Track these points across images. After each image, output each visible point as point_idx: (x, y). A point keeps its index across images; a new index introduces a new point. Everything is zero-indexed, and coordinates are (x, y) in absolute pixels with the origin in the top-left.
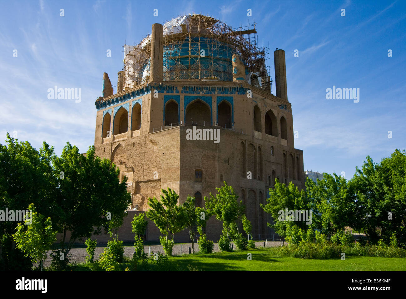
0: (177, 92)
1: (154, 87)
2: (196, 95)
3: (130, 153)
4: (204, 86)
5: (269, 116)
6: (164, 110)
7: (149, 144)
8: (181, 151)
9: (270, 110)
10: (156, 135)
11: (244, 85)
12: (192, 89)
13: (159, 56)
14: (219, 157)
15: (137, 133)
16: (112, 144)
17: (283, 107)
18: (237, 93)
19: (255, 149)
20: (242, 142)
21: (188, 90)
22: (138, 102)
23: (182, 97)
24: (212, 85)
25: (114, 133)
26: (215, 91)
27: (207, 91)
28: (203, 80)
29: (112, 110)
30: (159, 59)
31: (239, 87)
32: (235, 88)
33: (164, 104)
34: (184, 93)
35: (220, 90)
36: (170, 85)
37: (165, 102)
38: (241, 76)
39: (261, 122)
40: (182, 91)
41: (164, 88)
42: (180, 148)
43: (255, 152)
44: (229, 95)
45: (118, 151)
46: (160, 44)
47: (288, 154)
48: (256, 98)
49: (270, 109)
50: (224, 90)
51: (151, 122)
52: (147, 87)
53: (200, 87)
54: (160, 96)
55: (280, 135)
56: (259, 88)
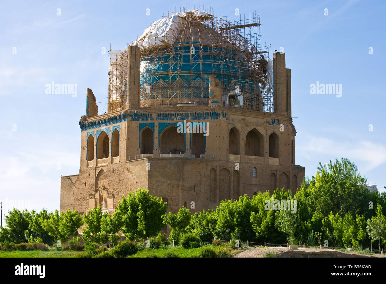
0: (152, 119)
1: (129, 115)
2: (170, 121)
3: (111, 179)
4: (177, 113)
5: (254, 135)
6: (139, 138)
7: (126, 171)
8: (149, 181)
9: (255, 128)
10: (131, 164)
11: (217, 109)
12: (165, 116)
13: (135, 82)
14: (182, 186)
15: (116, 159)
16: (96, 168)
17: (273, 123)
18: (210, 118)
19: (230, 173)
20: (213, 168)
21: (162, 117)
22: (117, 128)
23: (156, 124)
24: (185, 111)
25: (98, 158)
26: (188, 117)
27: (180, 117)
28: (178, 105)
29: (95, 132)
30: (135, 84)
31: (212, 112)
32: (208, 113)
33: (140, 132)
34: (159, 120)
35: (193, 115)
36: (145, 112)
37: (140, 130)
38: (215, 99)
39: (240, 144)
40: (157, 118)
41: (139, 115)
42: (148, 178)
43: (230, 176)
44: (202, 121)
45: (102, 176)
46: (136, 68)
47: (278, 174)
48: (233, 120)
50: (197, 115)
51: (128, 150)
52: (123, 115)
53: (174, 113)
54: (136, 124)
55: (267, 155)
56: (240, 108)
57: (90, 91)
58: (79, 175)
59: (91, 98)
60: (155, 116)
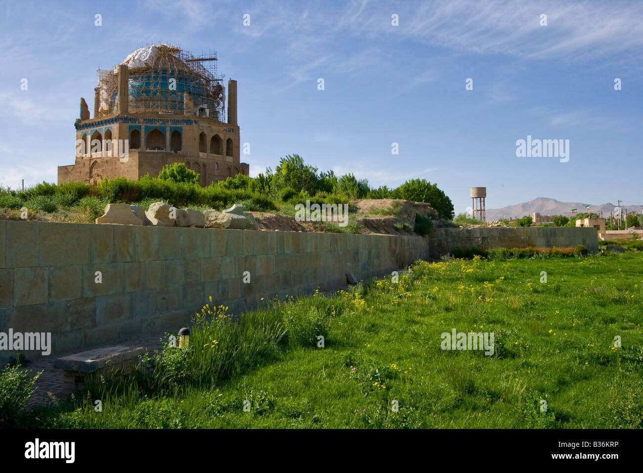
0: (139, 123)
1: (121, 119)
2: (153, 125)
3: (104, 168)
4: (160, 118)
5: (216, 139)
6: (129, 137)
7: (118, 162)
8: (139, 169)
9: (217, 135)
11: (190, 118)
12: (151, 121)
13: (125, 93)
16: (90, 159)
17: (229, 131)
18: (185, 124)
19: (199, 166)
20: (188, 162)
21: (147, 121)
22: (109, 129)
23: (143, 127)
24: (166, 118)
26: (168, 122)
27: (162, 122)
28: (160, 113)
29: (89, 132)
30: (125, 95)
31: (187, 119)
32: (184, 120)
33: (129, 132)
34: (145, 124)
35: (172, 121)
36: (133, 117)
37: (129, 130)
38: (189, 110)
39: (207, 145)
40: (143, 122)
41: (129, 119)
42: (139, 167)
43: (199, 168)
44: (179, 126)
45: (95, 166)
46: (126, 82)
47: (232, 168)
48: (202, 127)
49: (216, 133)
50: (175, 121)
52: (116, 118)
53: (157, 119)
54: (126, 126)
55: (225, 154)
56: (206, 118)
57: (83, 100)
58: (74, 165)
59: (84, 105)
60: (141, 120)
